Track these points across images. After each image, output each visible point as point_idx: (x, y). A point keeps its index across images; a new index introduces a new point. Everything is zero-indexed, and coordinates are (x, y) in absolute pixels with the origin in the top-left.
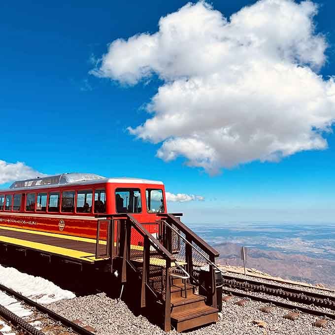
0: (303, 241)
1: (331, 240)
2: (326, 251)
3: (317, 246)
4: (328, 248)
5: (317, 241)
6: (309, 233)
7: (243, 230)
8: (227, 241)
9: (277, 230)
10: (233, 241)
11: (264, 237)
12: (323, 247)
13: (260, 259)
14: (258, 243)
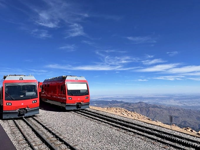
0: (174, 101)
1: (187, 100)
2: (184, 104)
3: (180, 103)
4: (185, 103)
5: (181, 101)
6: (177, 97)
7: (148, 97)
8: (141, 101)
9: (163, 97)
10: (144, 101)
11: (157, 99)
12: (183, 103)
13: (155, 108)
14: (155, 102)
